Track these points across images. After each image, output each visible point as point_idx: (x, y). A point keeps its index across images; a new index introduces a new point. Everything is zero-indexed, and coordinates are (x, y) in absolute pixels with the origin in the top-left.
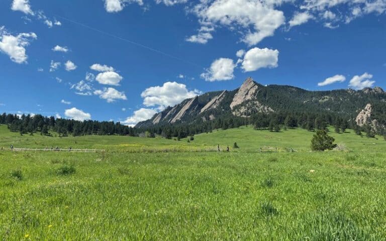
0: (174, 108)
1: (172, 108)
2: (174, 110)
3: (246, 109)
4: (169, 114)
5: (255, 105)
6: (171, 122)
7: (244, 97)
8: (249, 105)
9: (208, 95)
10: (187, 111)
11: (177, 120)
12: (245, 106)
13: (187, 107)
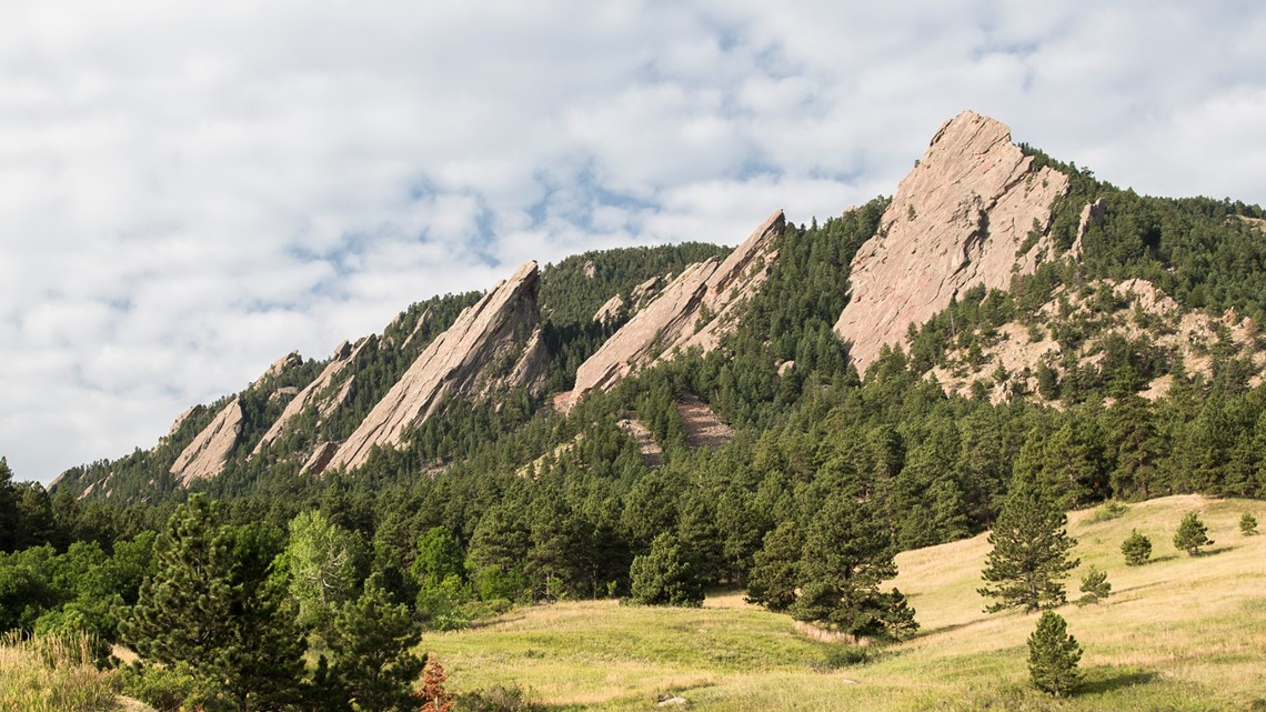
0: (338, 367)
1: (313, 369)
2: (338, 379)
3: (1050, 344)
4: (294, 407)
5: (1123, 305)
6: (334, 464)
7: (957, 262)
8: (1066, 310)
9: (591, 272)
10: (459, 375)
11: (376, 450)
12: (1031, 319)
13: (453, 347)
